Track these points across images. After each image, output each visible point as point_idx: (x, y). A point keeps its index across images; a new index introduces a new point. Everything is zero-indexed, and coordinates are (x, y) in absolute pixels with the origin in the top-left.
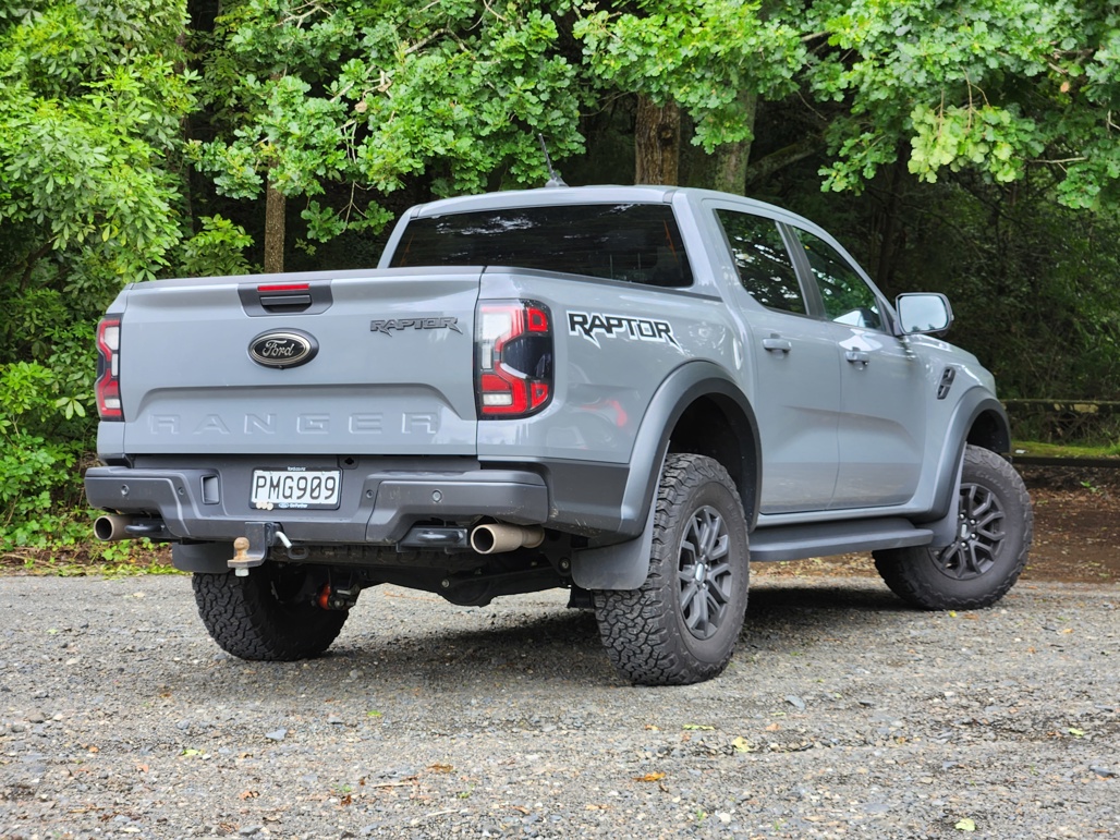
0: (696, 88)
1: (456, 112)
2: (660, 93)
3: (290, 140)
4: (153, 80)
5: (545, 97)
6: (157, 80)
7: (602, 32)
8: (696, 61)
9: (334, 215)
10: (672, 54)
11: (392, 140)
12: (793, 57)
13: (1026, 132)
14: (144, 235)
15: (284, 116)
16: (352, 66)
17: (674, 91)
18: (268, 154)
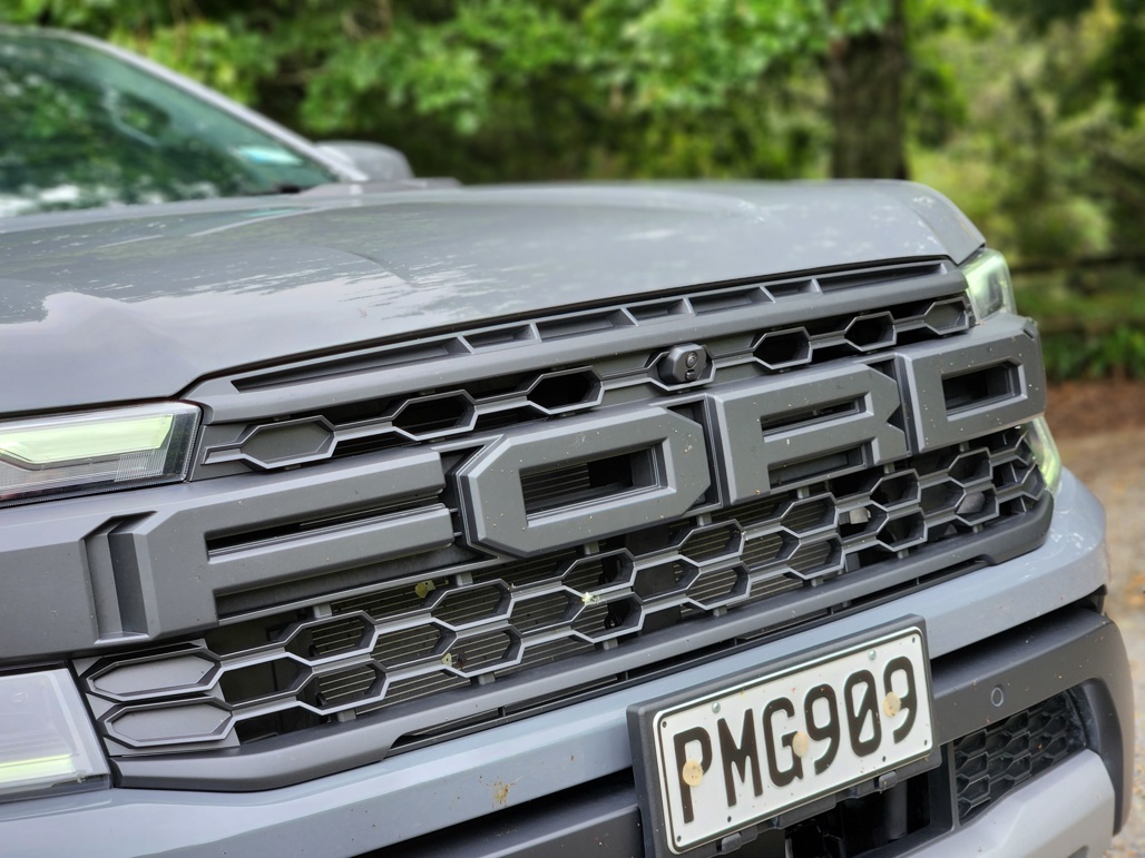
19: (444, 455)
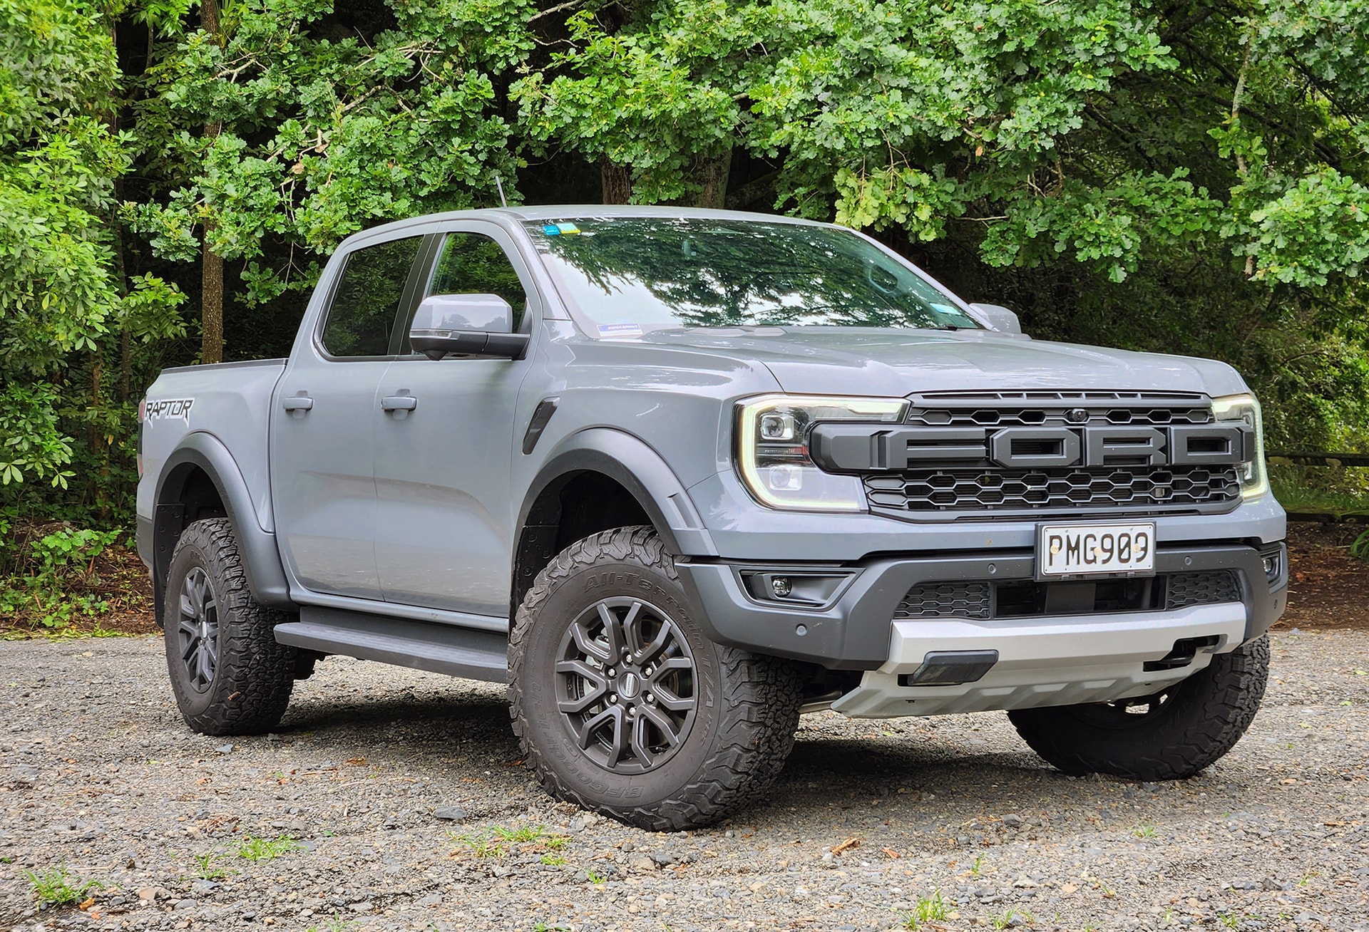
0: (631, 148)
1: (393, 173)
2: (594, 153)
3: (227, 203)
4: (89, 142)
5: (482, 157)
6: (92, 142)
7: (537, 94)
8: (630, 121)
9: (273, 276)
10: (606, 116)
11: (330, 203)
12: (726, 117)
13: (947, 193)
14: (83, 302)
15: (220, 178)
16: (288, 127)
17: (609, 151)
18: (205, 215)
19: (987, 430)
